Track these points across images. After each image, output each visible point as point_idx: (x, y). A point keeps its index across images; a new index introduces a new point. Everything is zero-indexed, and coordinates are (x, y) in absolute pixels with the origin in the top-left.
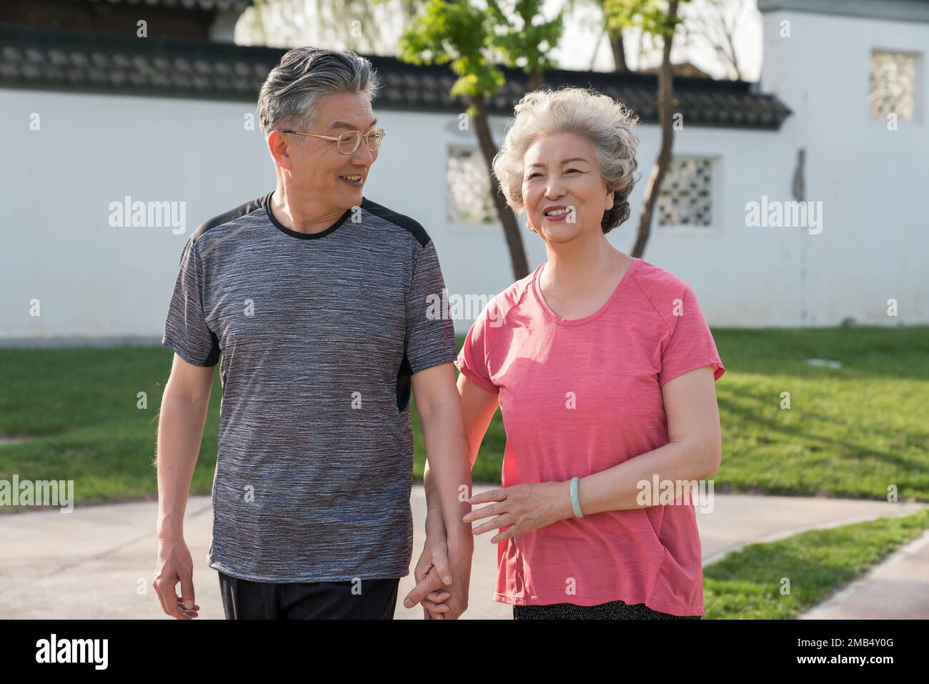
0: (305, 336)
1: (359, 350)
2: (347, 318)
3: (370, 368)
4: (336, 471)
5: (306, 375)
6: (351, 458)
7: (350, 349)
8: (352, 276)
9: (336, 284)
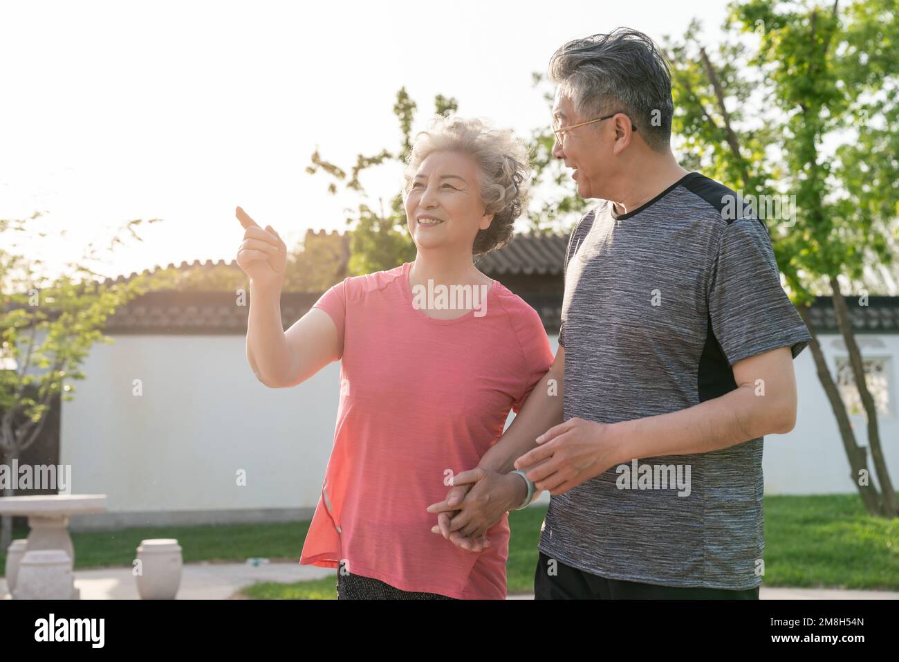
1: (633, 334)
3: (648, 353)
7: (625, 332)
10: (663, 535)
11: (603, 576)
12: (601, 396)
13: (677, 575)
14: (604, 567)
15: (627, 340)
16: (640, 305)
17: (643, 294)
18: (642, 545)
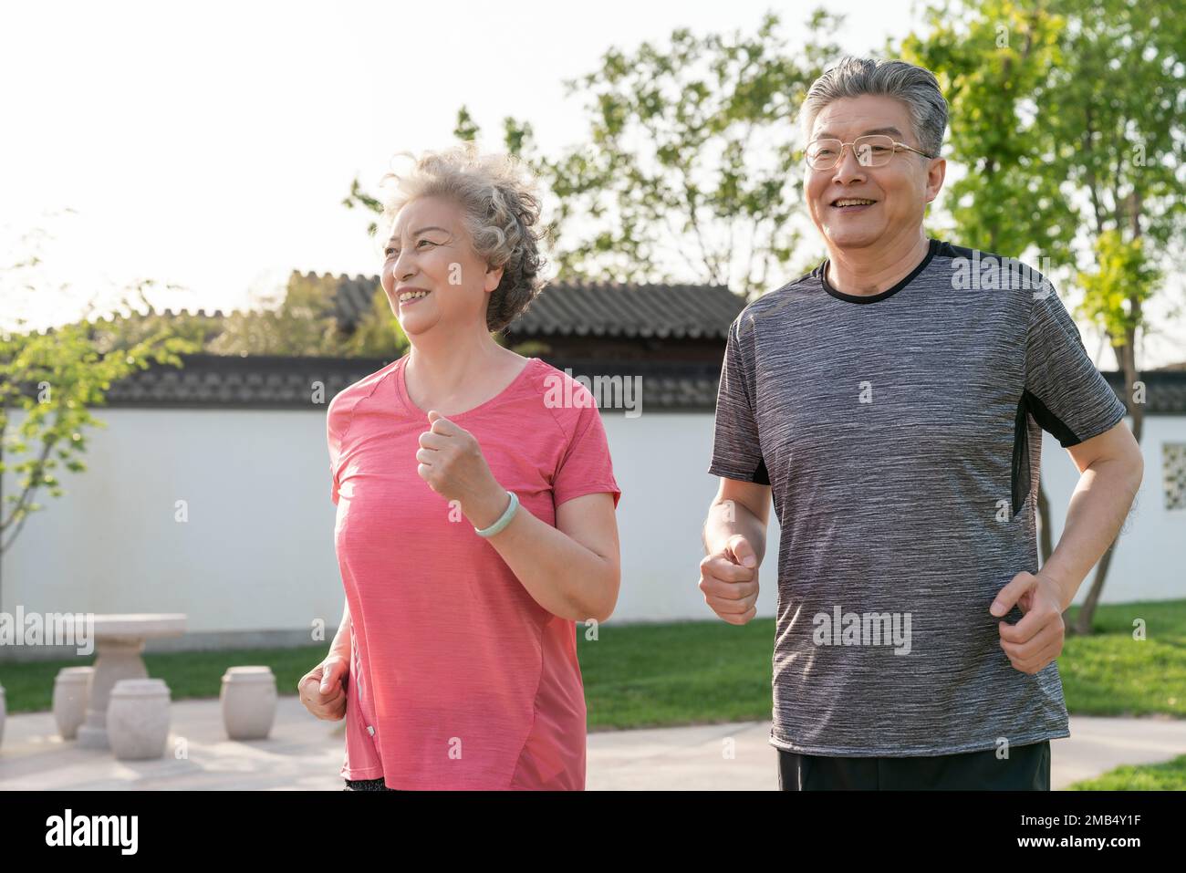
0: (869, 422)
1: (945, 434)
2: (924, 394)
4: (926, 601)
5: (875, 474)
6: (945, 581)
8: (929, 341)
9: (908, 353)
10: (996, 684)
11: (927, 755)
12: (899, 522)
13: (1022, 730)
14: (927, 743)
15: (936, 443)
16: (948, 398)
17: (948, 384)
18: (971, 704)
